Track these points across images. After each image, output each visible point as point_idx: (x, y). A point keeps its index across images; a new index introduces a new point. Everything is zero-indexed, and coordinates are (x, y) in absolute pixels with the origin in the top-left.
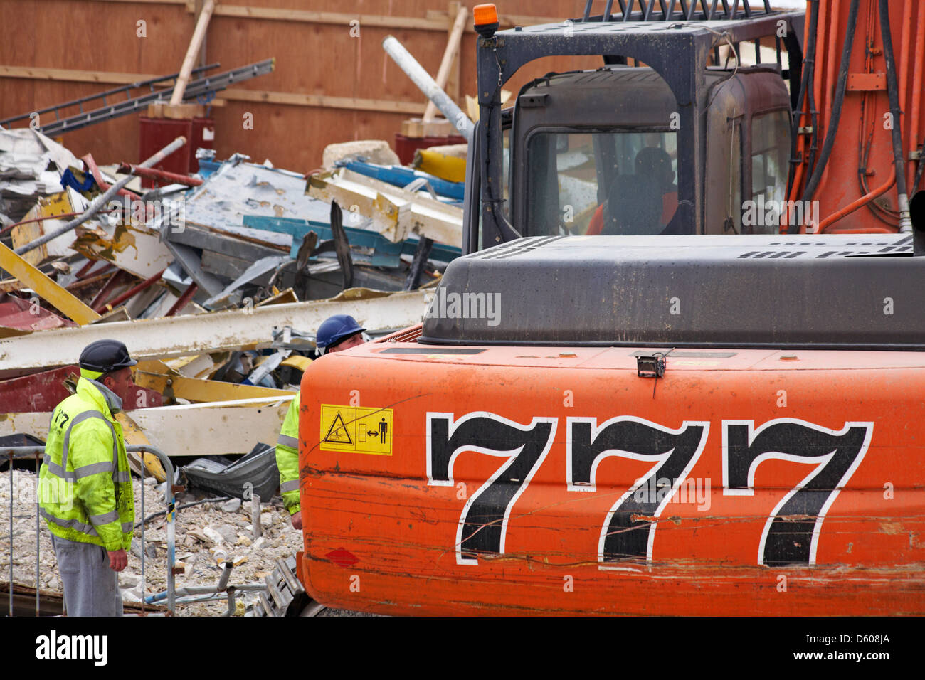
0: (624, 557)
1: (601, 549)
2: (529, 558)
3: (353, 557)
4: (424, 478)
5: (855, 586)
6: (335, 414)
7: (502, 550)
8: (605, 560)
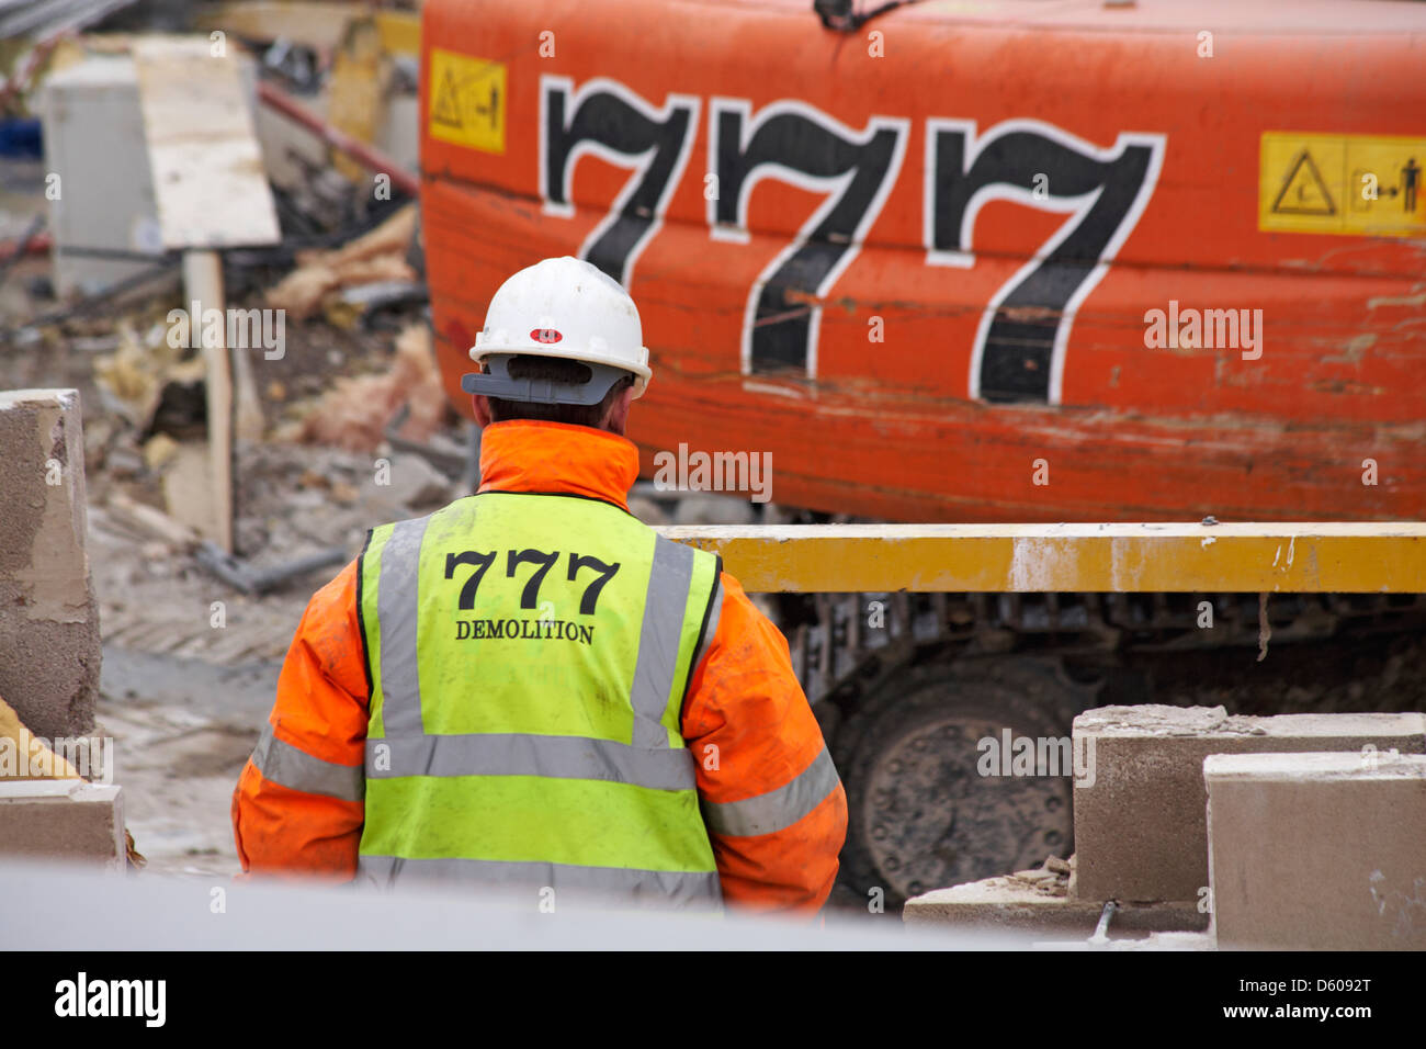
0: (777, 367)
1: (746, 349)
4: (535, 198)
5: (1127, 451)
6: (445, 71)
8: (755, 371)
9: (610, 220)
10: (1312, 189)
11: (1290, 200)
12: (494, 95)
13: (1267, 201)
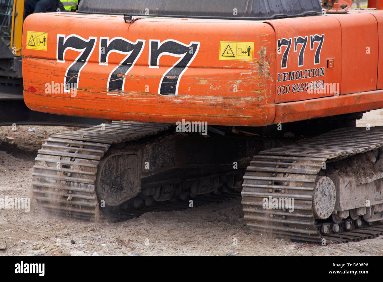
0: (115, 90)
1: (108, 87)
2: (85, 90)
3: (35, 89)
4: (55, 59)
5: (191, 103)
6: (31, 35)
7: (78, 87)
8: (109, 91)
9: (75, 62)
10: (230, 52)
11: (226, 54)
12: (45, 39)
13: (221, 54)
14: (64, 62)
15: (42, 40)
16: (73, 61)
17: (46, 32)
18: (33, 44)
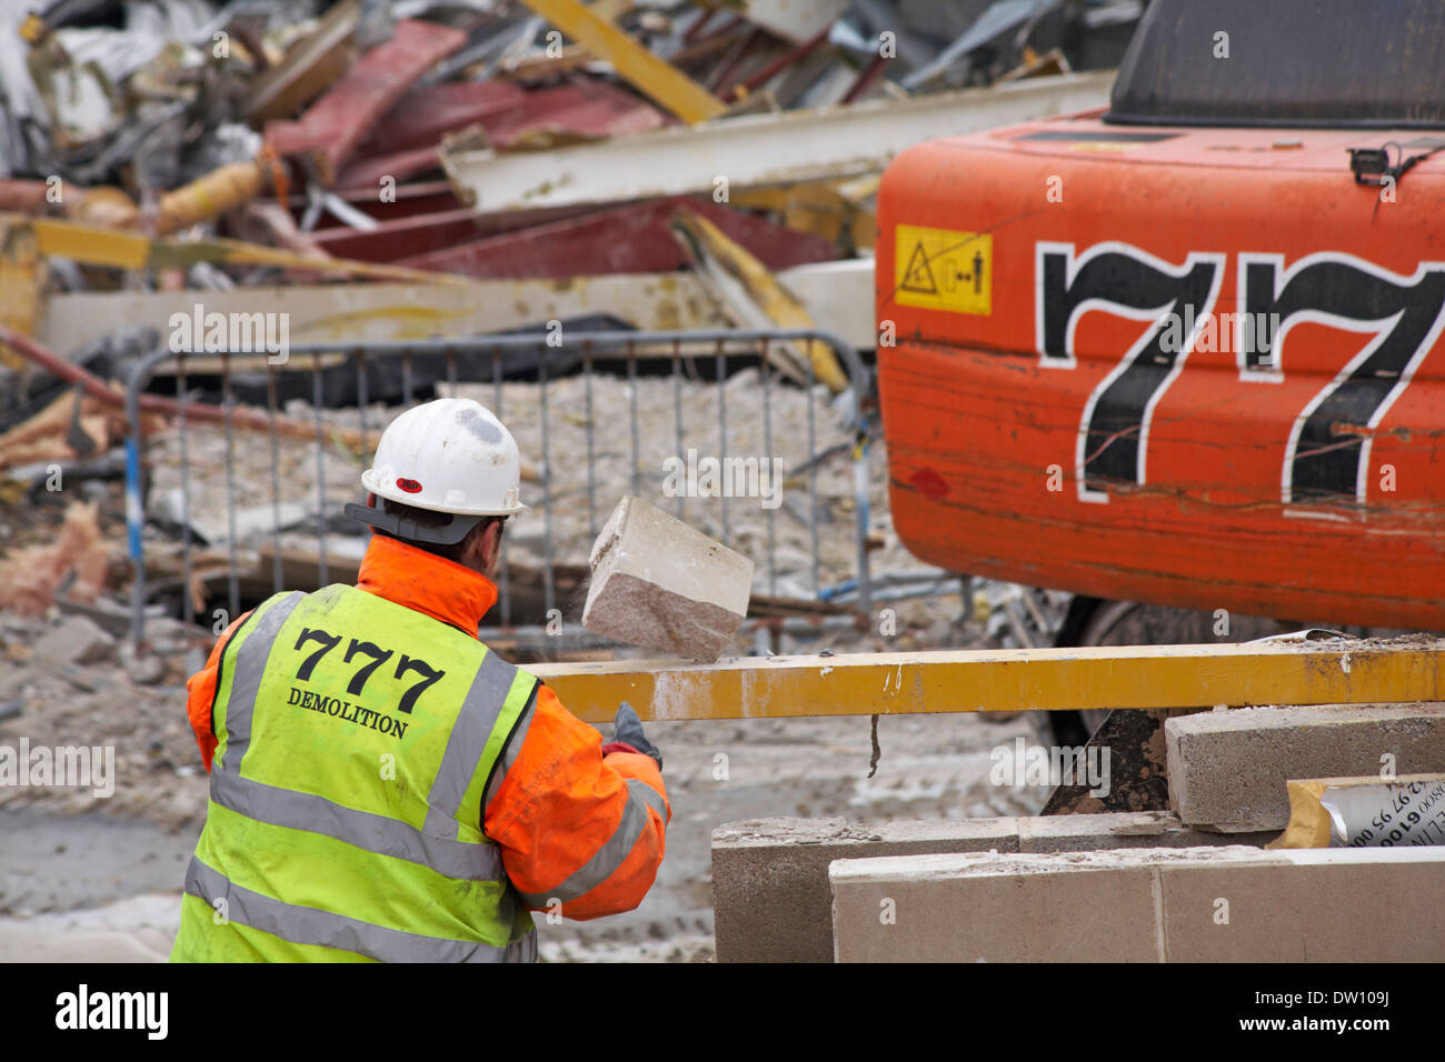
0: (1321, 495)
1: (1287, 480)
2: (1180, 493)
3: (942, 483)
4: (1032, 354)
6: (914, 243)
7: (1142, 478)
8: (1295, 500)
9: (1121, 368)
12: (978, 262)
14: (1070, 364)
15: (968, 267)
16: (1116, 360)
17: (987, 231)
18: (926, 284)
